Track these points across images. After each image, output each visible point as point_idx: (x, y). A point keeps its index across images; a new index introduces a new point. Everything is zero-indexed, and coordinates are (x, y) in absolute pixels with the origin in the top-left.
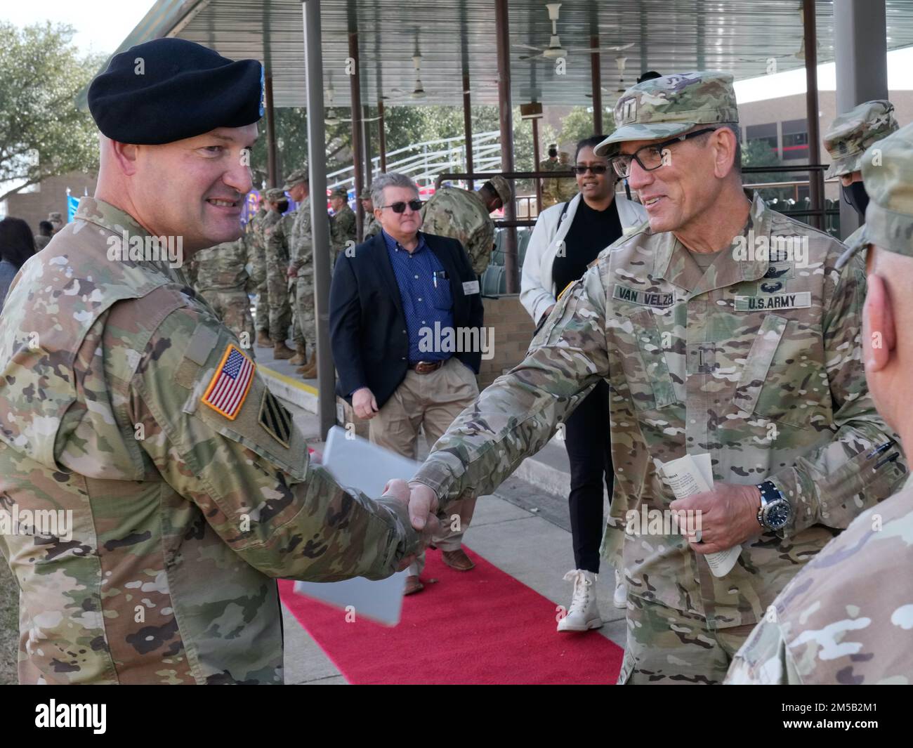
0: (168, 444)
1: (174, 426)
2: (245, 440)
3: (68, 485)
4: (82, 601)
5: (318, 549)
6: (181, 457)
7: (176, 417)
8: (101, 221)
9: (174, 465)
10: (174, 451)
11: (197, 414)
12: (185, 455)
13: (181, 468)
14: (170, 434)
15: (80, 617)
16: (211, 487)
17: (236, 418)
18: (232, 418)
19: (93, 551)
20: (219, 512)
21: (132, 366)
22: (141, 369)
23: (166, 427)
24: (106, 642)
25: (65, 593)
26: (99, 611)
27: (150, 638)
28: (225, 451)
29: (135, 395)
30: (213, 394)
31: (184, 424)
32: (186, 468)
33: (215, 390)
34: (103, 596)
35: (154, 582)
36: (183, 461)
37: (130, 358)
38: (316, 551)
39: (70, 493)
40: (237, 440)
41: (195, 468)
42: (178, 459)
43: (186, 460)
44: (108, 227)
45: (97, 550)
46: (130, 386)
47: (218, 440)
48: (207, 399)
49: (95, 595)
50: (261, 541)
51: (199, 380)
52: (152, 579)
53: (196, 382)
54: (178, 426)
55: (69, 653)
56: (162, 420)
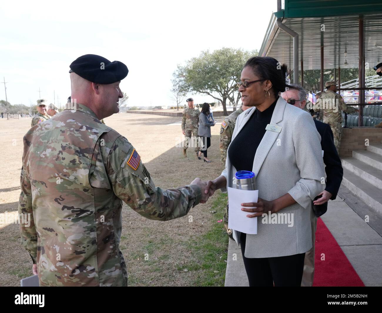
0: (116, 177)
1: (118, 171)
2: (139, 176)
3: (88, 193)
4: (90, 229)
5: (162, 215)
6: (119, 182)
7: (119, 169)
8: (82, 110)
9: (117, 184)
10: (118, 180)
11: (125, 168)
12: (121, 181)
13: (119, 185)
14: (117, 174)
15: (90, 234)
16: (128, 191)
17: (137, 170)
18: (136, 170)
19: (93, 213)
20: (131, 200)
21: (108, 152)
22: (110, 153)
23: (116, 172)
24: (97, 241)
25: (84, 227)
26: (96, 232)
27: (107, 239)
28: (133, 180)
29: (109, 161)
30: (130, 161)
31: (121, 171)
32: (121, 185)
33: (131, 161)
34: (97, 227)
35: (110, 222)
36: (120, 183)
37: (107, 150)
38: (161, 216)
39: (88, 195)
40: (137, 176)
41: (124, 185)
42: (118, 182)
43: (121, 183)
44: (85, 112)
45: (95, 213)
46: (107, 158)
47: (131, 176)
48: (129, 163)
49: (95, 227)
50: (143, 210)
51: (126, 158)
52: (109, 221)
53: (125, 158)
54: (119, 171)
55: (83, 247)
56: (115, 170)
